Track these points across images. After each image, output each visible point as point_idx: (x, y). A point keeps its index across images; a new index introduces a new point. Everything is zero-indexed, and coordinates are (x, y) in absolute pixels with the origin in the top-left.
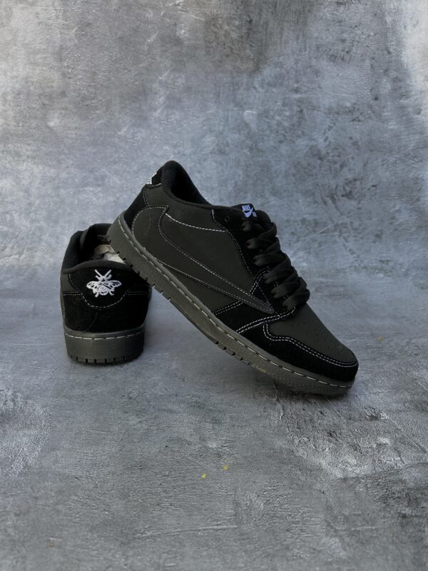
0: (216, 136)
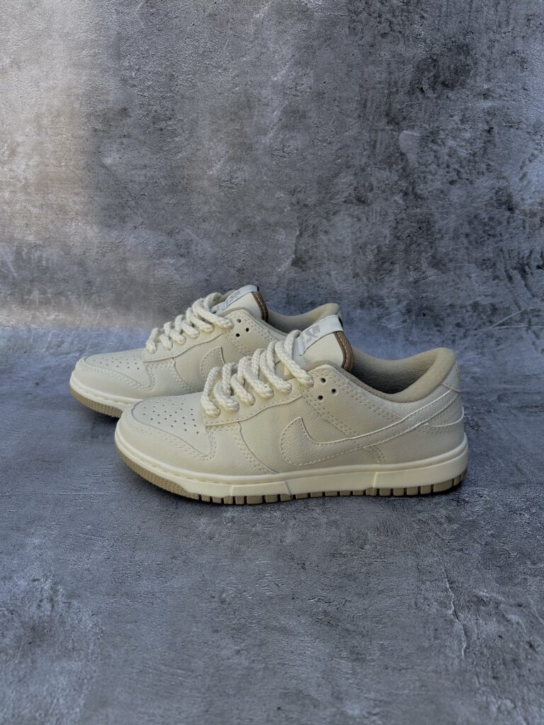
0: (355, 174)
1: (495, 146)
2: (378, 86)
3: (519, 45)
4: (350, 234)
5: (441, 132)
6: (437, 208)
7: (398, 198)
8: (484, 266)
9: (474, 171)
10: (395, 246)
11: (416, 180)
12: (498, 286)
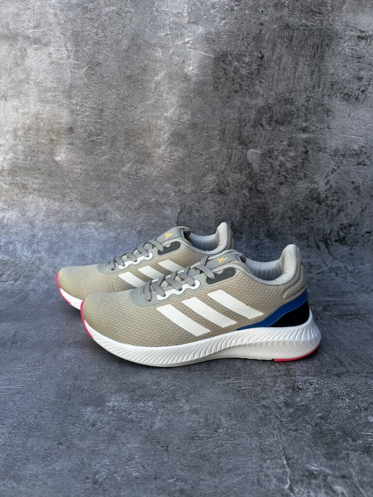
1: (310, 162)
2: (233, 121)
3: (326, 100)
4: (213, 213)
5: (275, 151)
6: (271, 200)
7: (246, 192)
8: (301, 238)
9: (296, 177)
10: (243, 222)
11: (258, 181)
12: (310, 251)
